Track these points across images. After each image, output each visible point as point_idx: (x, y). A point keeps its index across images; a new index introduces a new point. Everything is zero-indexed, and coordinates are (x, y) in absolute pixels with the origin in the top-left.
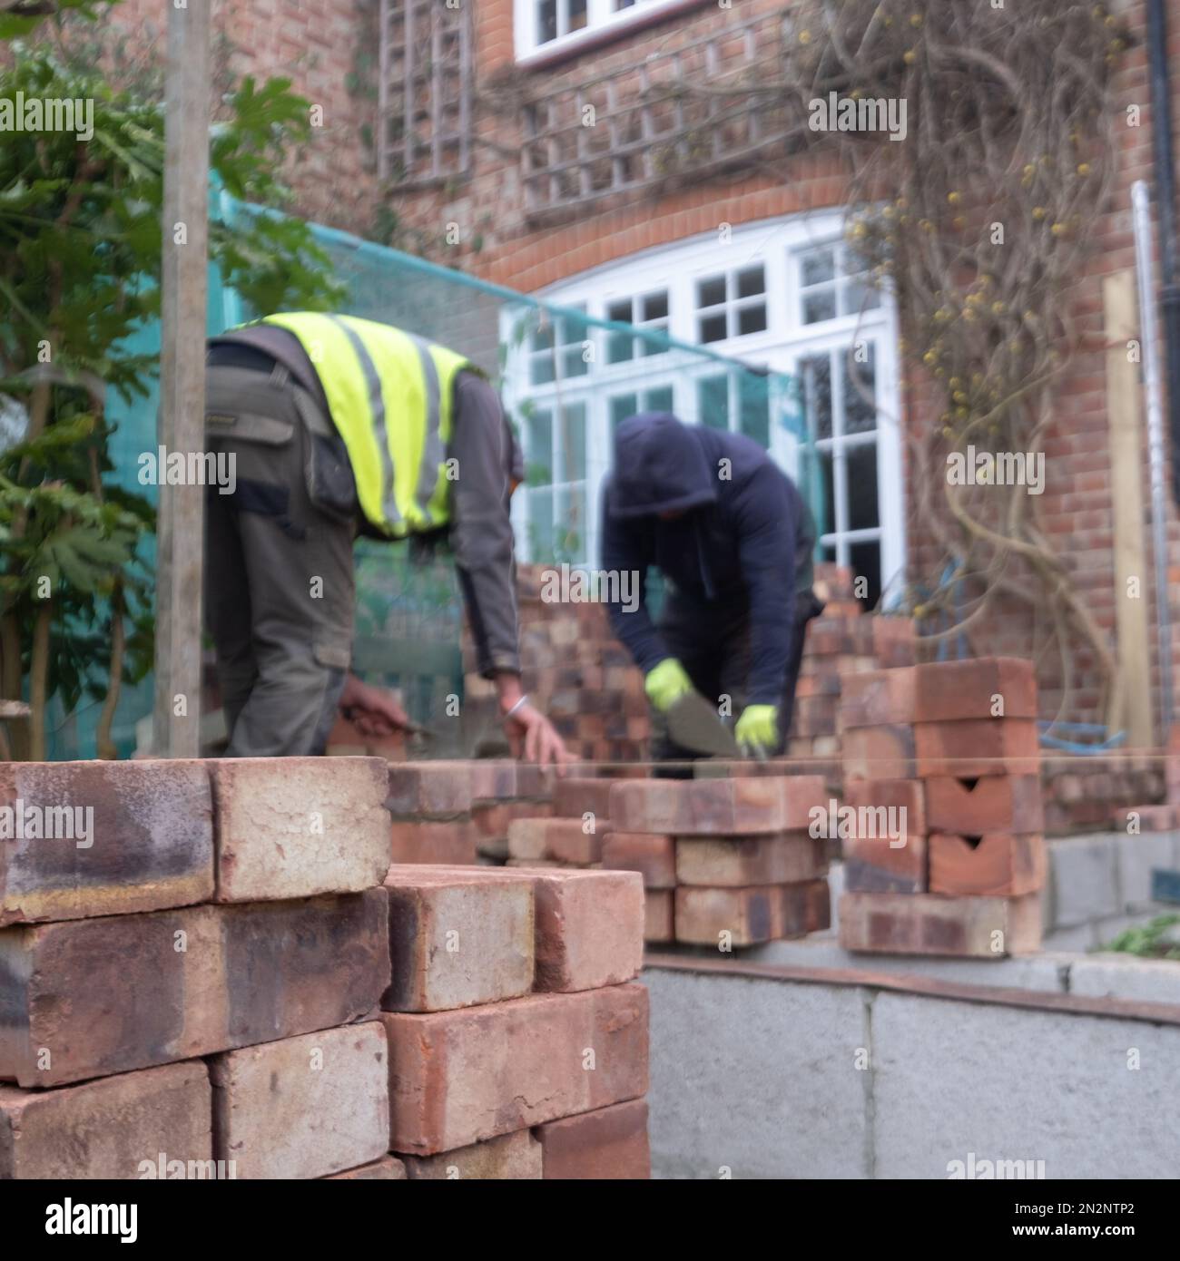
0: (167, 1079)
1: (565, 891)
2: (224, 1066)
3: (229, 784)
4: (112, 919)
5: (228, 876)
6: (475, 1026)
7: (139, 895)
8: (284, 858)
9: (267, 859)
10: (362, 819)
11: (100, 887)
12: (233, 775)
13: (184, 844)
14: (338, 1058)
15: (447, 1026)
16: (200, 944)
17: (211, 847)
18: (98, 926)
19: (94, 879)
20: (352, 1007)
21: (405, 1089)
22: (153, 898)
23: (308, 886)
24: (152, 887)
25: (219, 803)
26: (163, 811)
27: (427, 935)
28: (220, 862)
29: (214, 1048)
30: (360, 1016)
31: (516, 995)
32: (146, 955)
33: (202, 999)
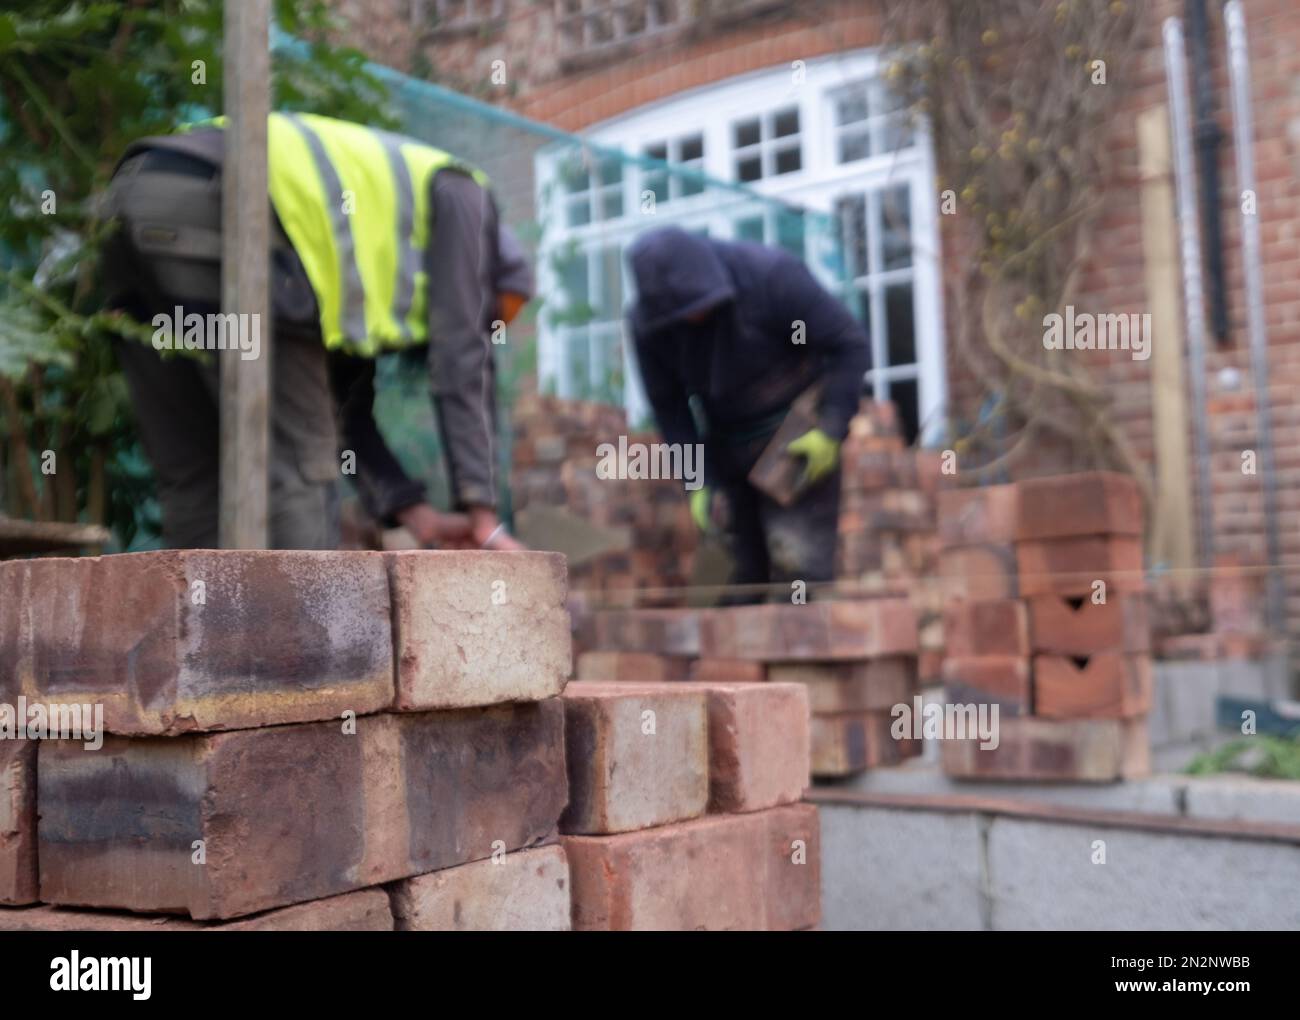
0: (348, 909)
1: (738, 702)
2: (405, 895)
3: (409, 578)
4: (289, 728)
5: (409, 681)
6: (657, 849)
7: (317, 701)
8: (466, 662)
9: (448, 663)
10: (543, 619)
11: (277, 692)
12: (412, 569)
13: (363, 644)
14: (520, 885)
15: (630, 849)
16: (380, 758)
17: (390, 648)
18: (275, 736)
19: (270, 682)
20: (531, 829)
21: (587, 919)
22: (331, 705)
23: (490, 693)
24: (331, 692)
25: (397, 600)
26: (341, 608)
27: (606, 750)
28: (400, 666)
29: (396, 874)
30: (540, 839)
31: (692, 816)
32: (324, 769)
33: (382, 820)
